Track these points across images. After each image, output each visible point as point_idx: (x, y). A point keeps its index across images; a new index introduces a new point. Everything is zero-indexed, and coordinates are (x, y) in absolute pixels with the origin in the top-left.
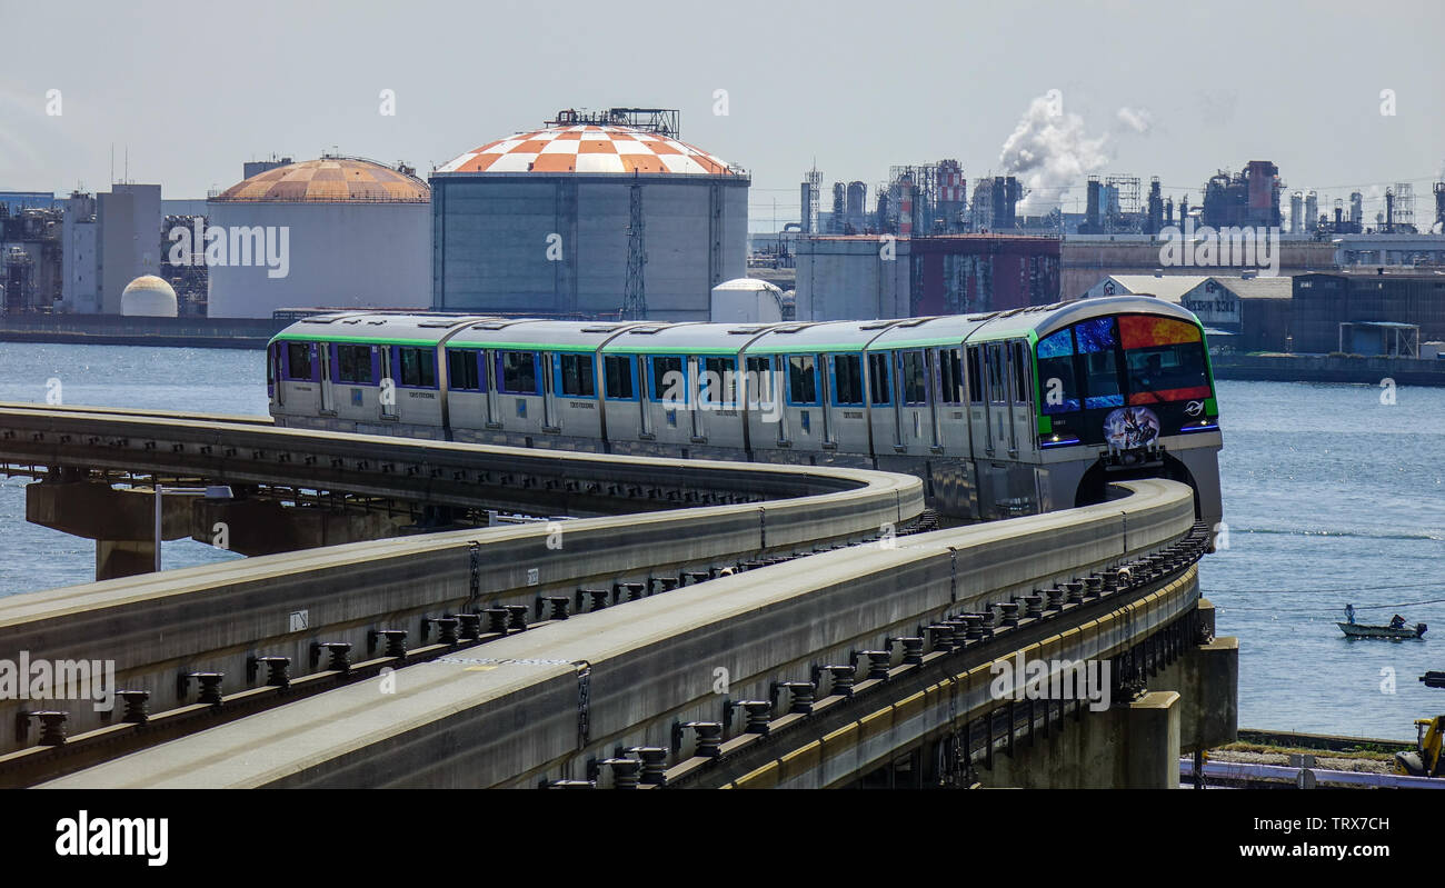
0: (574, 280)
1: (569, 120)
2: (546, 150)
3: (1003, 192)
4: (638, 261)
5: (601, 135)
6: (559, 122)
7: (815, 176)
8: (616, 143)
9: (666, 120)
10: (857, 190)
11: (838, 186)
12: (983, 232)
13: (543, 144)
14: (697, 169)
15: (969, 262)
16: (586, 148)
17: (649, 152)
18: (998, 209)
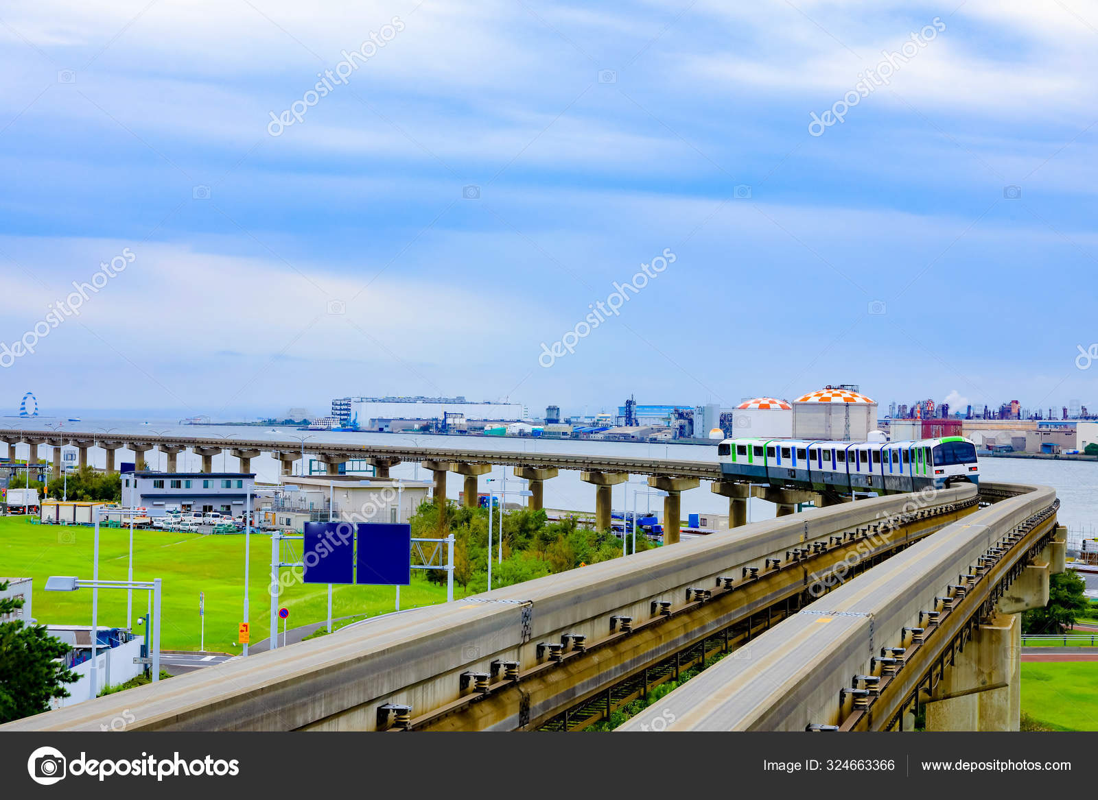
0: (831, 431)
1: (829, 388)
2: (823, 396)
3: (945, 408)
4: (847, 426)
5: (838, 392)
6: (827, 388)
7: (894, 403)
8: (842, 394)
9: (855, 388)
10: (905, 407)
11: (899, 406)
12: (940, 418)
13: (823, 394)
14: (864, 402)
15: (938, 426)
16: (834, 395)
17: (850, 396)
18: (943, 412)
